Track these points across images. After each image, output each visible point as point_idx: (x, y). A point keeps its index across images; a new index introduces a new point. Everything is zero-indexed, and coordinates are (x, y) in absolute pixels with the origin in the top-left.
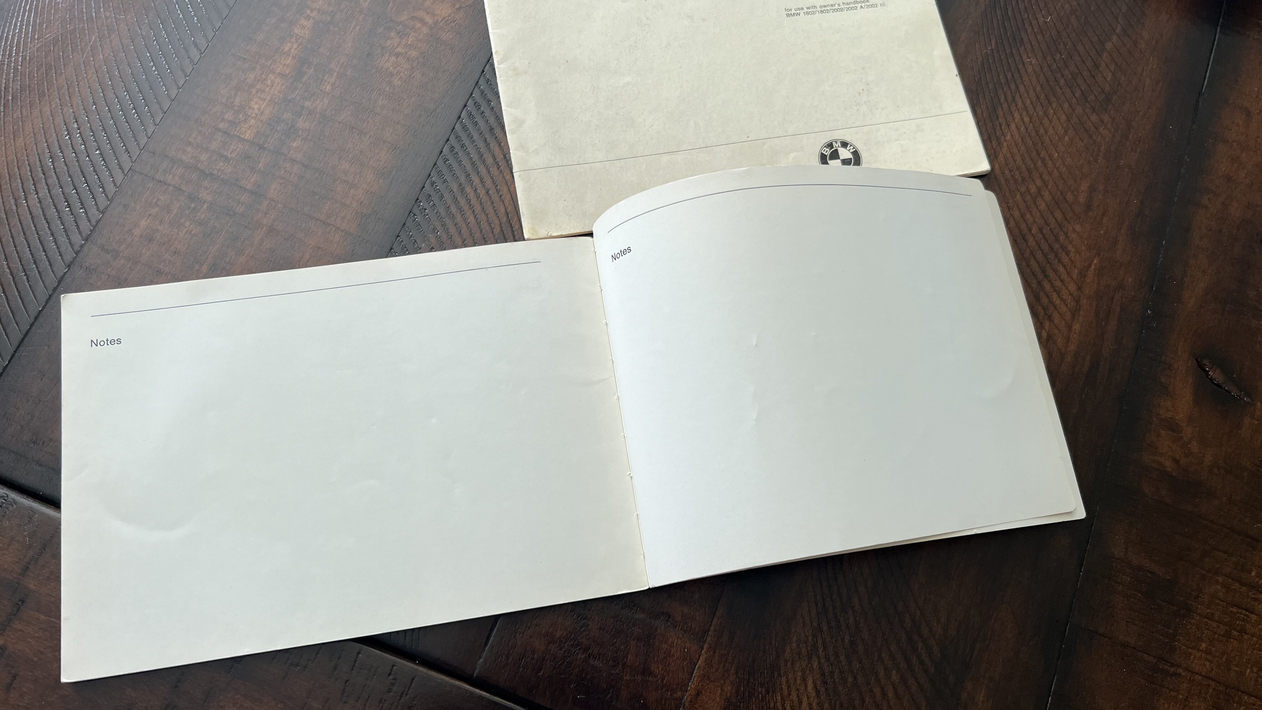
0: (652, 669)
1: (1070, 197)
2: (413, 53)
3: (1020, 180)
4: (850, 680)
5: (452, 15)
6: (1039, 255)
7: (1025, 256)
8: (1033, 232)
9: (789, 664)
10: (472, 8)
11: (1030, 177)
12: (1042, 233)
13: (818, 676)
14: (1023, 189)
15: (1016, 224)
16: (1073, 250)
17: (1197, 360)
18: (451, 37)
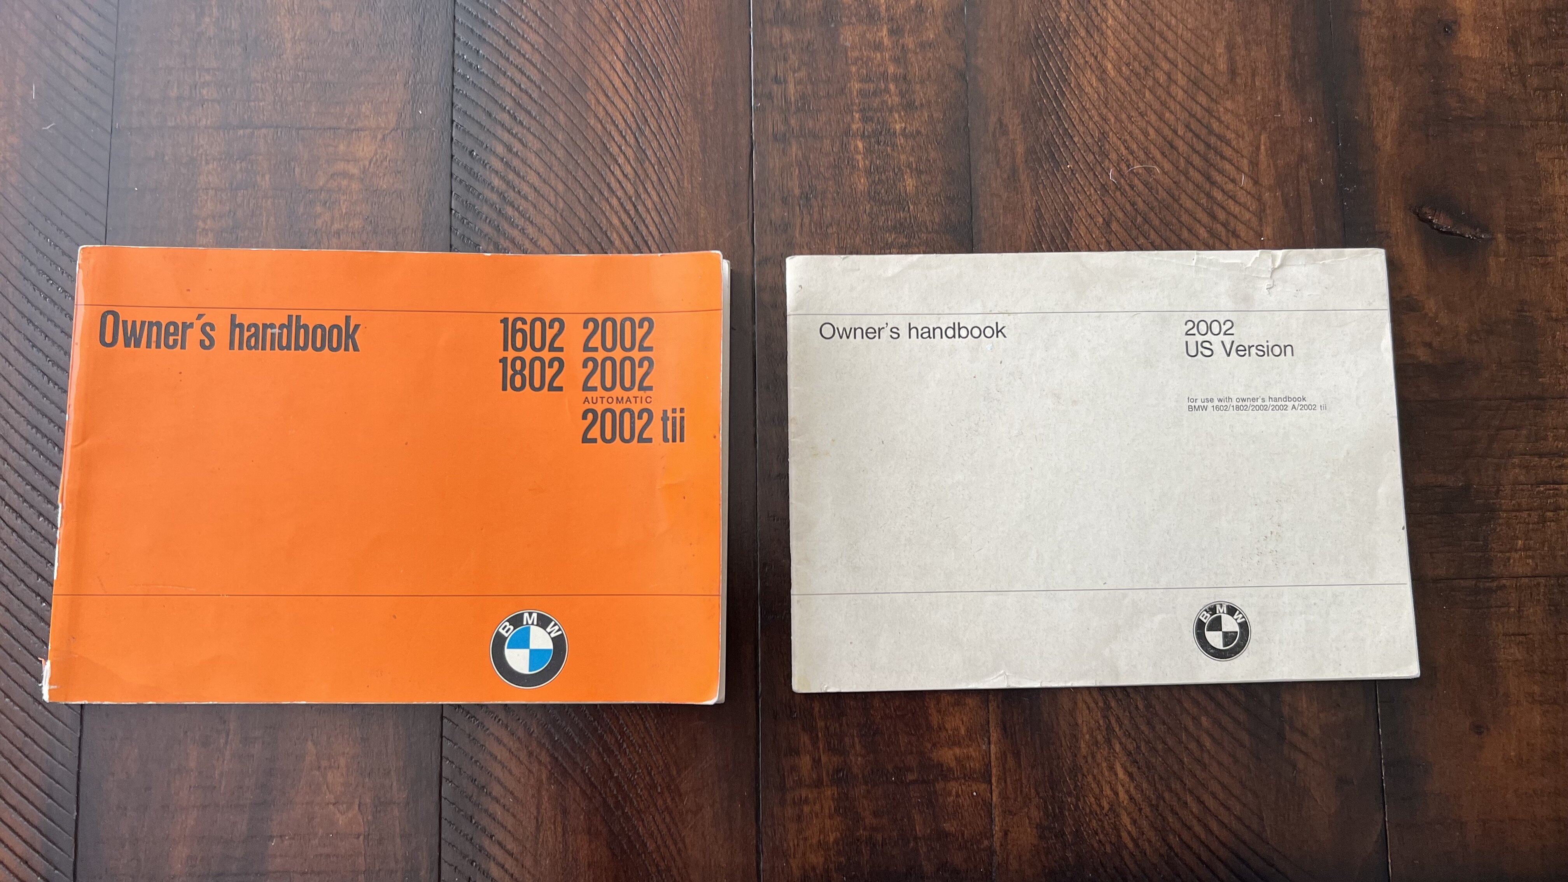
0: (947, 829)
1: (1207, 69)
2: (357, 223)
3: (1142, 71)
4: (1160, 747)
5: (379, 151)
6: (1196, 160)
7: (1180, 168)
8: (1179, 133)
9: (1090, 759)
10: (399, 131)
11: (1153, 63)
12: (1191, 130)
13: (1125, 758)
14: (1150, 83)
15: (1157, 132)
16: (1233, 136)
17: (1414, 212)
18: (391, 181)
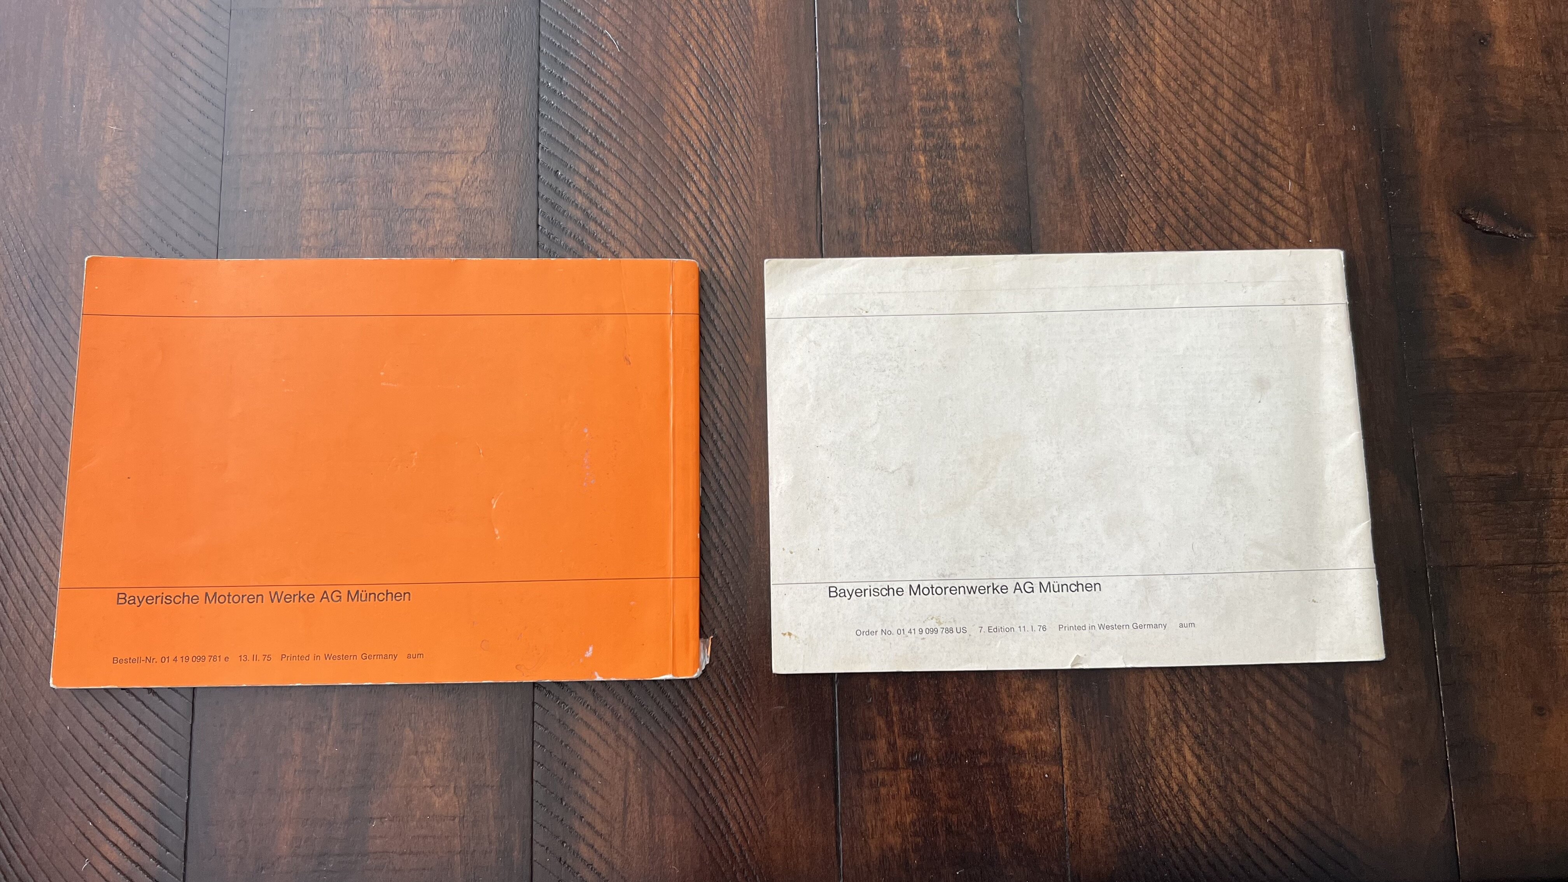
0: (1020, 810)
1: (1252, 83)
2: (450, 239)
3: (1189, 86)
4: (1226, 730)
5: (471, 172)
6: (1244, 168)
7: (1229, 176)
8: (1227, 143)
9: (1158, 741)
10: (488, 153)
11: (1200, 78)
12: (1238, 140)
13: (1193, 740)
14: (1197, 96)
15: (1206, 142)
16: (1279, 144)
17: (1458, 214)
18: (482, 200)
